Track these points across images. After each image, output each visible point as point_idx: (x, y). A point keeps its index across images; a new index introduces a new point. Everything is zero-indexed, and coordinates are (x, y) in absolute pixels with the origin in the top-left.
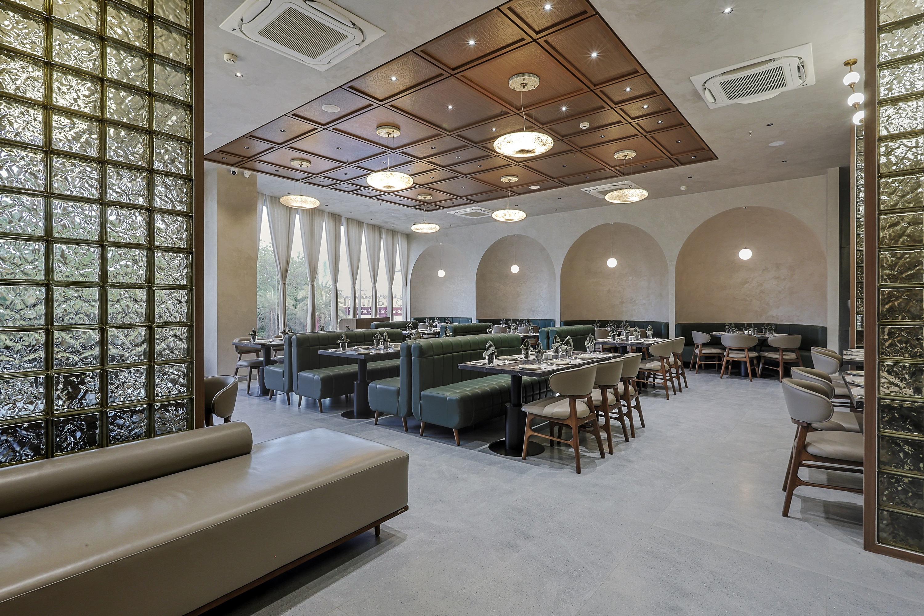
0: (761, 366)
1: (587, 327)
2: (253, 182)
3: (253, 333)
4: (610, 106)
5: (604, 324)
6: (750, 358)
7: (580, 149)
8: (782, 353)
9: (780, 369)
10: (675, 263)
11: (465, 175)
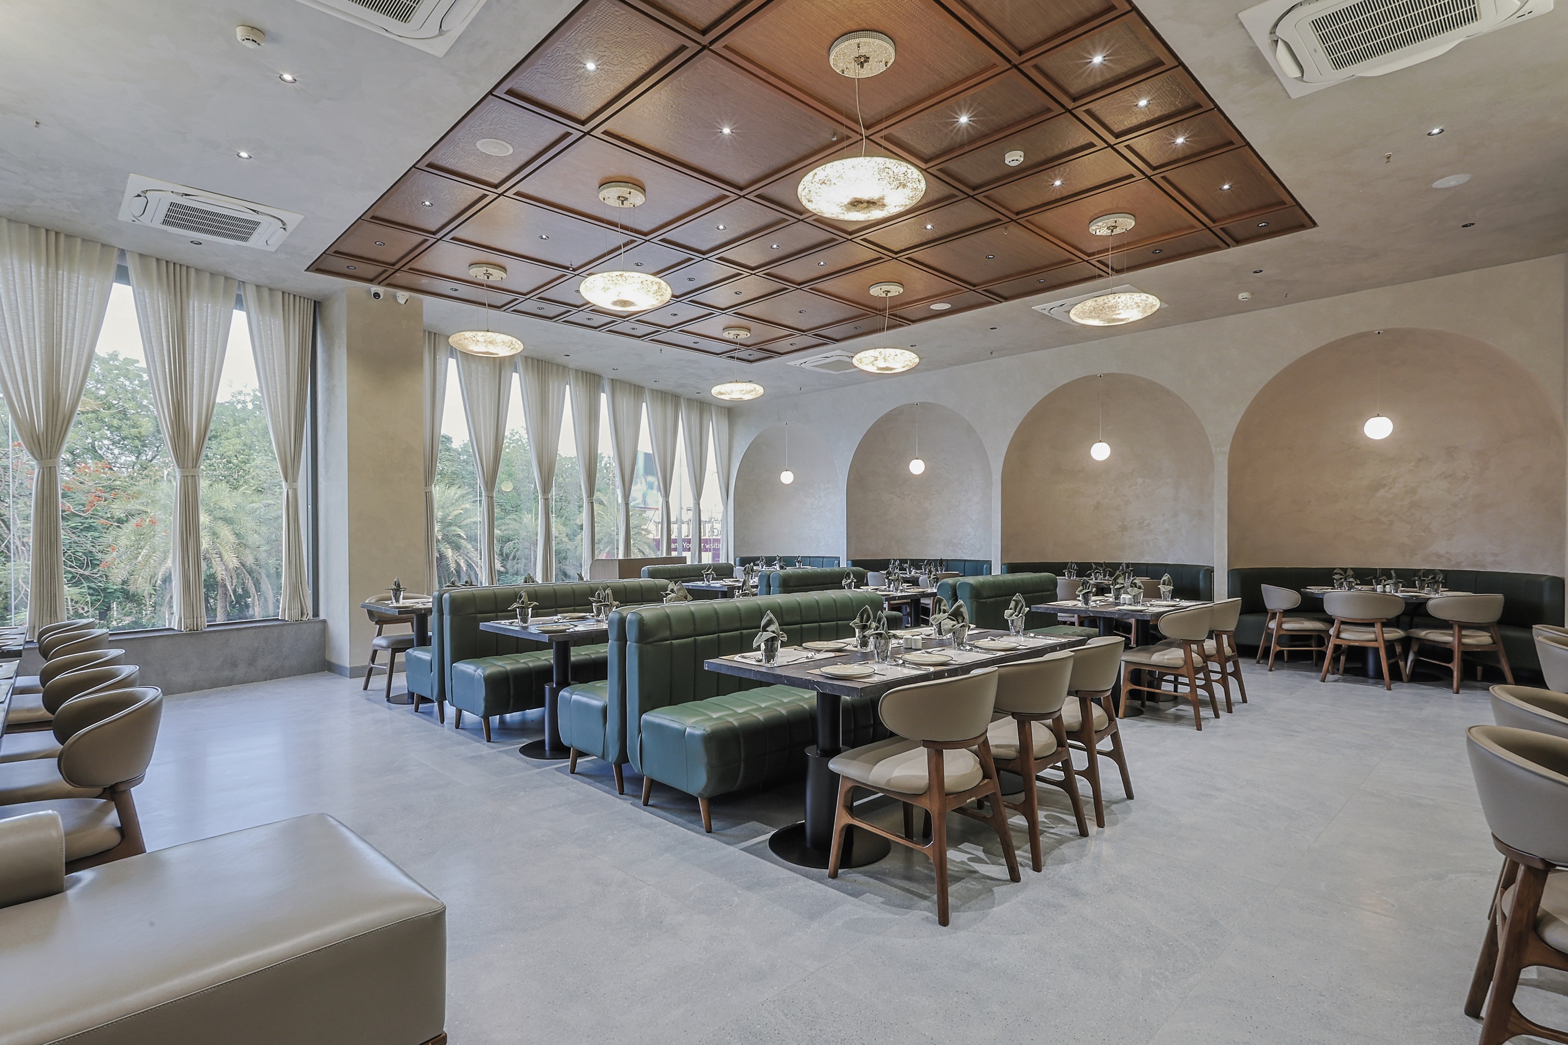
0: (1411, 657)
1: (1040, 578)
2: (416, 313)
3: (394, 587)
4: (1063, 106)
5: (1083, 569)
6: (1385, 641)
7: (1015, 217)
8: (1460, 632)
9: (1455, 667)
10: (1227, 449)
11: (799, 284)
